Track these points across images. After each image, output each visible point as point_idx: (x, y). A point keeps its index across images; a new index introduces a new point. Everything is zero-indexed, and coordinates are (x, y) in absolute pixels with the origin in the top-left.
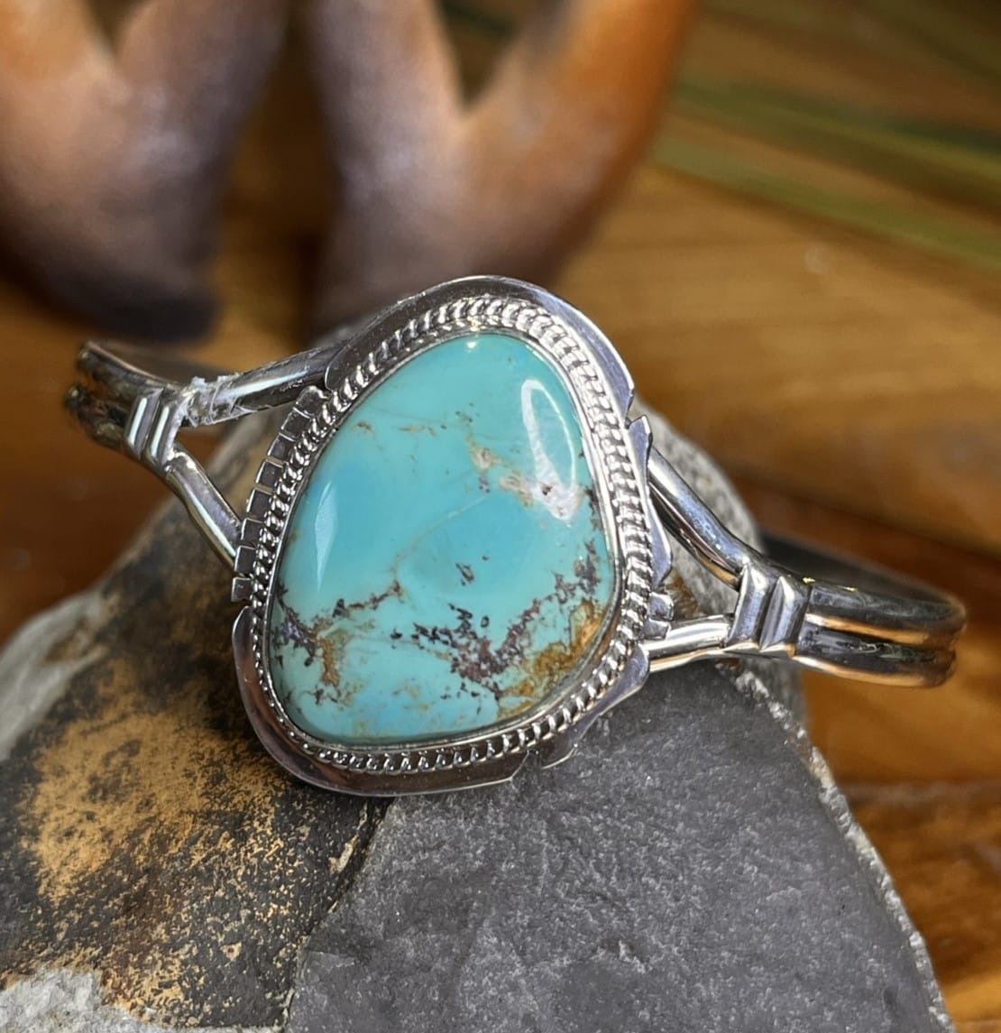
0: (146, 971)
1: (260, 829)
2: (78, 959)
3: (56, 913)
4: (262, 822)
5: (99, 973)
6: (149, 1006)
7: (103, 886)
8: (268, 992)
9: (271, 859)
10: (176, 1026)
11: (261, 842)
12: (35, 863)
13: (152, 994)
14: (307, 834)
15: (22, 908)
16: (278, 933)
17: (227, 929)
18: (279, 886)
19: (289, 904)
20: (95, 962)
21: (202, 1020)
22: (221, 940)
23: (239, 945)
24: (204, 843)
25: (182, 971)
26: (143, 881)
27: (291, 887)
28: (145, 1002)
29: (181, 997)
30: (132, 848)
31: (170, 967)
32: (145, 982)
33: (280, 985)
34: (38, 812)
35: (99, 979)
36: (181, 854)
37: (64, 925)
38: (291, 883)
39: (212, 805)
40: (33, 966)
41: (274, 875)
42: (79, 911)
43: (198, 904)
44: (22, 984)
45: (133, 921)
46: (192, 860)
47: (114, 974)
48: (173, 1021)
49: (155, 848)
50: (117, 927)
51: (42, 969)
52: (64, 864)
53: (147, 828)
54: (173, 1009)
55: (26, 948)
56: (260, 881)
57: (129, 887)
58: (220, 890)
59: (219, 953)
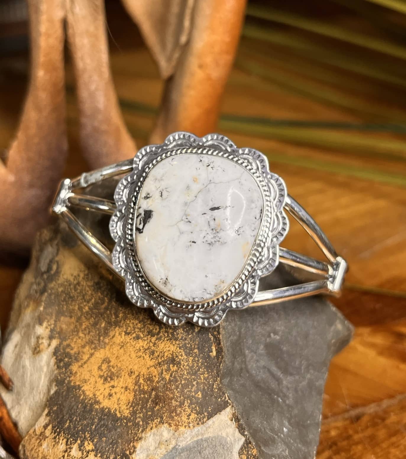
0: (181, 415)
1: (182, 358)
2: (154, 426)
3: (132, 418)
4: (182, 355)
5: (166, 425)
6: (190, 424)
7: (140, 402)
8: (219, 399)
9: (192, 364)
10: (202, 424)
11: (185, 361)
12: (107, 410)
13: (188, 420)
14: (198, 351)
15: (118, 424)
16: (209, 382)
17: (193, 390)
18: (200, 370)
19: (206, 373)
20: (162, 422)
21: (207, 418)
22: (194, 394)
23: (200, 392)
24: (166, 372)
25: (190, 409)
26: (154, 393)
27: (203, 368)
28: (188, 423)
29: (196, 416)
30: (140, 386)
31: (186, 410)
32: (183, 418)
33: (221, 395)
34: (91, 396)
35: (168, 426)
36: (161, 379)
37: (138, 419)
38: (203, 367)
39: (158, 361)
40: (140, 436)
41: (196, 368)
42: (140, 413)
43: (179, 389)
44: (141, 443)
45: (162, 405)
46: (166, 378)
47: (172, 422)
48: (200, 423)
49: (148, 382)
50: (158, 410)
51: (143, 435)
52: (118, 404)
53: (139, 378)
54: (197, 420)
55: (132, 433)
56: (192, 372)
57: (150, 397)
58: (183, 381)
59: (195, 398)
